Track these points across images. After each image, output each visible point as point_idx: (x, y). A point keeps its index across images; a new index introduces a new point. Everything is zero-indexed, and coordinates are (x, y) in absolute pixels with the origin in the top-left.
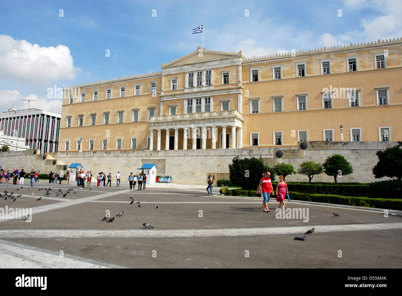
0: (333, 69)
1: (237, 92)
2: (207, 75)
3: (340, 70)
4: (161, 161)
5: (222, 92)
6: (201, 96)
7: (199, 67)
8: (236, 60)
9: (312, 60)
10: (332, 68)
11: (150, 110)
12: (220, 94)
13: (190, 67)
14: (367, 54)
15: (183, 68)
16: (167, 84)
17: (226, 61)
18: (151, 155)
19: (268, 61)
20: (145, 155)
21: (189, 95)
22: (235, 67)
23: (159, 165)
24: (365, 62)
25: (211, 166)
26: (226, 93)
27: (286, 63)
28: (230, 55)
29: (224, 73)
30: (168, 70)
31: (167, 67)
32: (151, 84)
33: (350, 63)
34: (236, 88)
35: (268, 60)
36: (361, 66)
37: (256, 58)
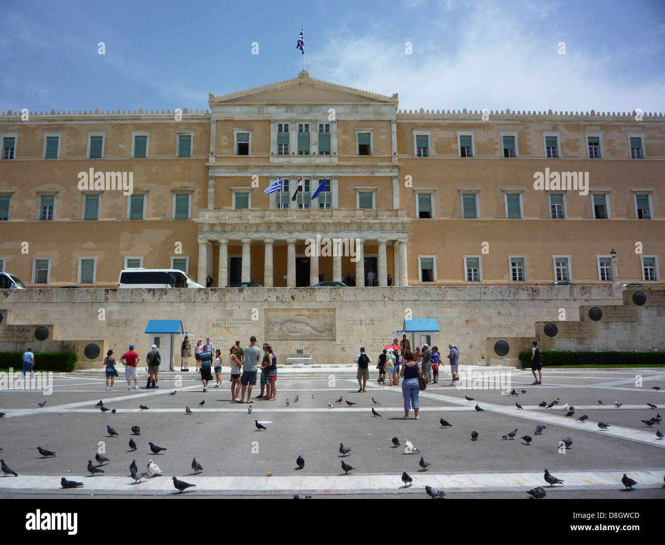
0: (564, 150)
1: (391, 175)
2: (320, 132)
3: (576, 154)
4: (321, 312)
5: (359, 170)
6: (311, 175)
7: (304, 113)
8: (385, 109)
9: (527, 131)
10: (562, 149)
11: (177, 195)
12: (354, 175)
13: (283, 109)
14: (616, 132)
15: (265, 111)
16: (225, 141)
17: (363, 108)
18: (293, 298)
19: (448, 122)
20: (277, 297)
21: (282, 170)
22: (384, 124)
23: (314, 321)
24: (614, 144)
25: (451, 323)
26: (367, 174)
27: (482, 130)
28: (373, 99)
29: (360, 132)
30: (226, 109)
31: (224, 103)
32: (178, 136)
33: (590, 144)
34: (388, 167)
35: (447, 119)
36: (608, 150)
37: (425, 112)
